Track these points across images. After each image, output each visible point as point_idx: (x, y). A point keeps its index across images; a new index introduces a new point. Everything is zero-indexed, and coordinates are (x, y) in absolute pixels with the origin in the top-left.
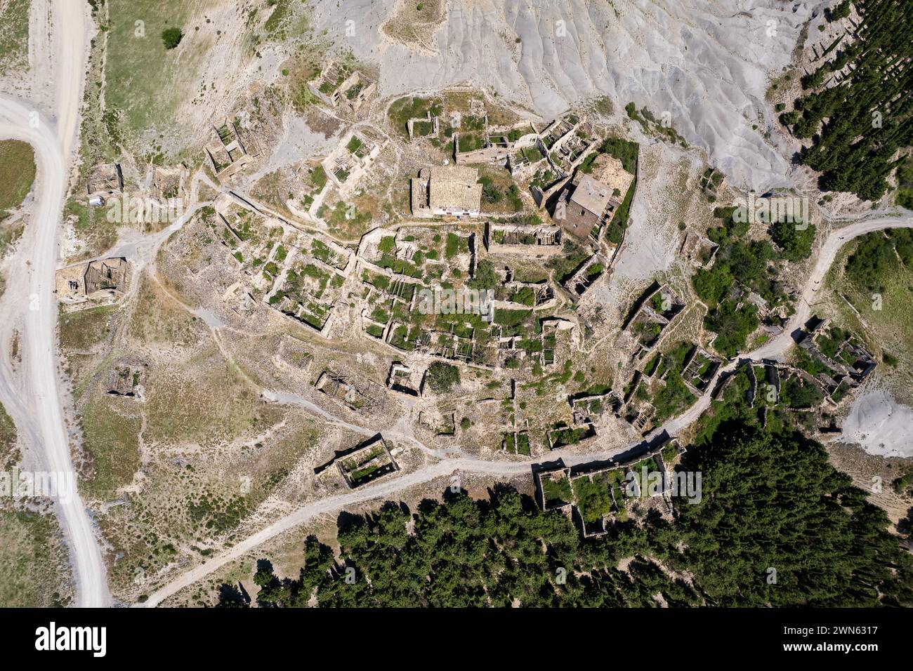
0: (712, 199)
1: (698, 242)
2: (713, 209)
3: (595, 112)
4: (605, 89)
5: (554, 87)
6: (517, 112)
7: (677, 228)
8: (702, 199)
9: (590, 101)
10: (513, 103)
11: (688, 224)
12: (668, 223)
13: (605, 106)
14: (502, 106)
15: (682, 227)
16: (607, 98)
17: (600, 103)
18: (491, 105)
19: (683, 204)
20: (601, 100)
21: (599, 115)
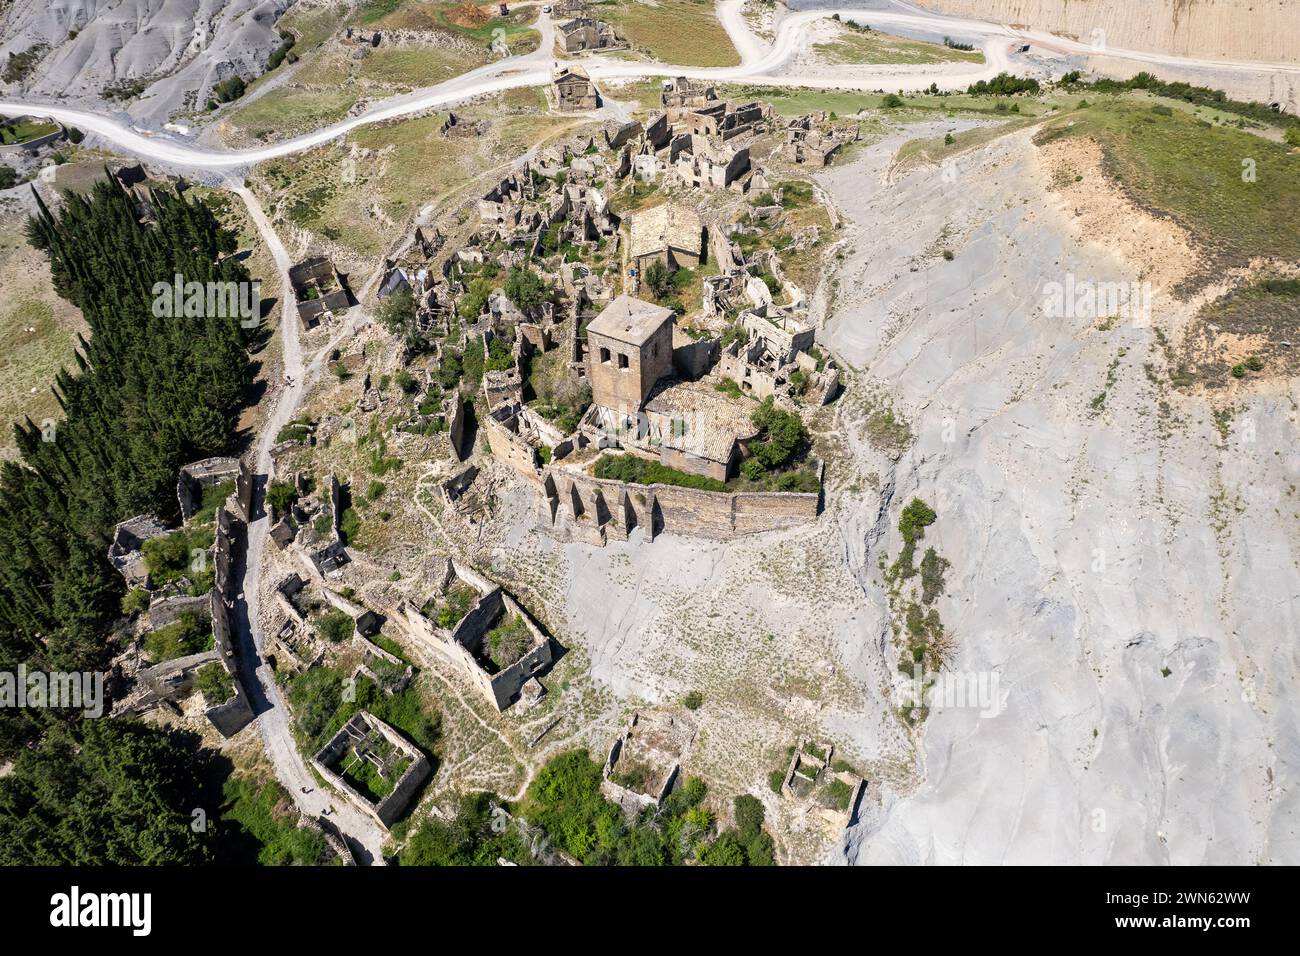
0: (776, 781)
1: (667, 754)
2: (755, 792)
3: (867, 412)
4: (926, 429)
5: (891, 336)
6: (819, 291)
7: (689, 688)
8: (773, 754)
9: (887, 402)
10: (836, 284)
11: (702, 718)
12: (690, 656)
13: (890, 432)
14: (823, 269)
15: (694, 702)
16: (908, 437)
17: (890, 420)
18: (818, 255)
19: (747, 695)
20: (898, 420)
21: (862, 421)
